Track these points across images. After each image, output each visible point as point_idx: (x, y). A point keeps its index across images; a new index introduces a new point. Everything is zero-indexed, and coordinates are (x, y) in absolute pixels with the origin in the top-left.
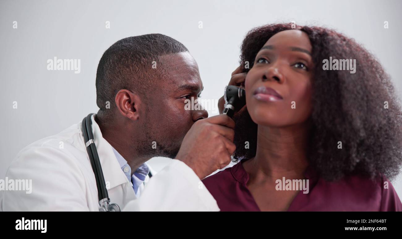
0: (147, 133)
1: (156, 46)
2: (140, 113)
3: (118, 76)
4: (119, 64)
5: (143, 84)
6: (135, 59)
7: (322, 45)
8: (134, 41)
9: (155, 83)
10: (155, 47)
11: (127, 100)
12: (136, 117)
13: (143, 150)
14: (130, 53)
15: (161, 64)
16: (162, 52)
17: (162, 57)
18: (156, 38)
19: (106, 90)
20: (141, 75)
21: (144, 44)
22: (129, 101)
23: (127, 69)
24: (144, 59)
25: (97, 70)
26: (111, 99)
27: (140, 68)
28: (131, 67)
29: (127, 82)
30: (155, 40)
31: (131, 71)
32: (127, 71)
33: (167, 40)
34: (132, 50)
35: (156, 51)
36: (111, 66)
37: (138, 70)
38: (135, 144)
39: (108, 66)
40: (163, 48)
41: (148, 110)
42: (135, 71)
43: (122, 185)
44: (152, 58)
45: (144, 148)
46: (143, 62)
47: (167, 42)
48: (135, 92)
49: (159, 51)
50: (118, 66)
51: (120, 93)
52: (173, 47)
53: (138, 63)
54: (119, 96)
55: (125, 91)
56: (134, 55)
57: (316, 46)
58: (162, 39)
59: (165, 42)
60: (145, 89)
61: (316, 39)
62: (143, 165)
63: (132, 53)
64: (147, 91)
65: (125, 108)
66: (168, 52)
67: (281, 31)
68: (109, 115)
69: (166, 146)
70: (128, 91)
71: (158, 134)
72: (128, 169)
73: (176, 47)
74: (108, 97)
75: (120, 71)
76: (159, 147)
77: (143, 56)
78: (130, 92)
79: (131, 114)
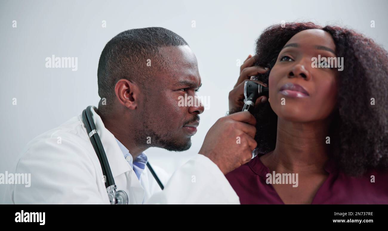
0: (145, 123)
1: (156, 37)
2: (138, 102)
3: (118, 66)
4: (120, 54)
5: (143, 74)
6: (136, 49)
7: (346, 45)
8: (135, 32)
9: (155, 74)
10: (155, 39)
11: (126, 90)
12: (134, 106)
13: (140, 139)
14: (131, 43)
15: (161, 55)
16: (162, 43)
17: (162, 48)
18: (157, 30)
19: (106, 80)
20: (141, 65)
21: (145, 36)
22: (128, 91)
23: (128, 59)
24: (144, 50)
25: (99, 61)
26: (111, 88)
27: (140, 58)
28: (131, 57)
29: (127, 72)
30: (156, 32)
31: (131, 61)
32: (127, 61)
33: (167, 33)
34: (132, 40)
35: (156, 42)
36: (112, 56)
37: (138, 60)
38: (133, 133)
39: (109, 56)
40: (163, 40)
41: (146, 100)
42: (135, 61)
43: (125, 173)
44: (152, 49)
45: (142, 138)
46: (143, 52)
47: (167, 35)
48: (134, 82)
49: (159, 43)
50: (119, 55)
51: (120, 82)
52: (173, 40)
53: (137, 54)
54: (119, 86)
55: (125, 80)
56: (135, 45)
57: (341, 45)
58: (162, 31)
59: (166, 35)
60: (144, 79)
61: (340, 39)
62: (142, 154)
63: (132, 43)
64: (146, 81)
65: (124, 97)
66: (167, 45)
67: (304, 29)
68: (109, 104)
69: (162, 136)
70: (127, 81)
71: (155, 124)
72: (130, 158)
73: (176, 40)
74: (108, 86)
75: (120, 60)
76: (155, 136)
77: (143, 46)
78: (130, 82)
79: (129, 104)
